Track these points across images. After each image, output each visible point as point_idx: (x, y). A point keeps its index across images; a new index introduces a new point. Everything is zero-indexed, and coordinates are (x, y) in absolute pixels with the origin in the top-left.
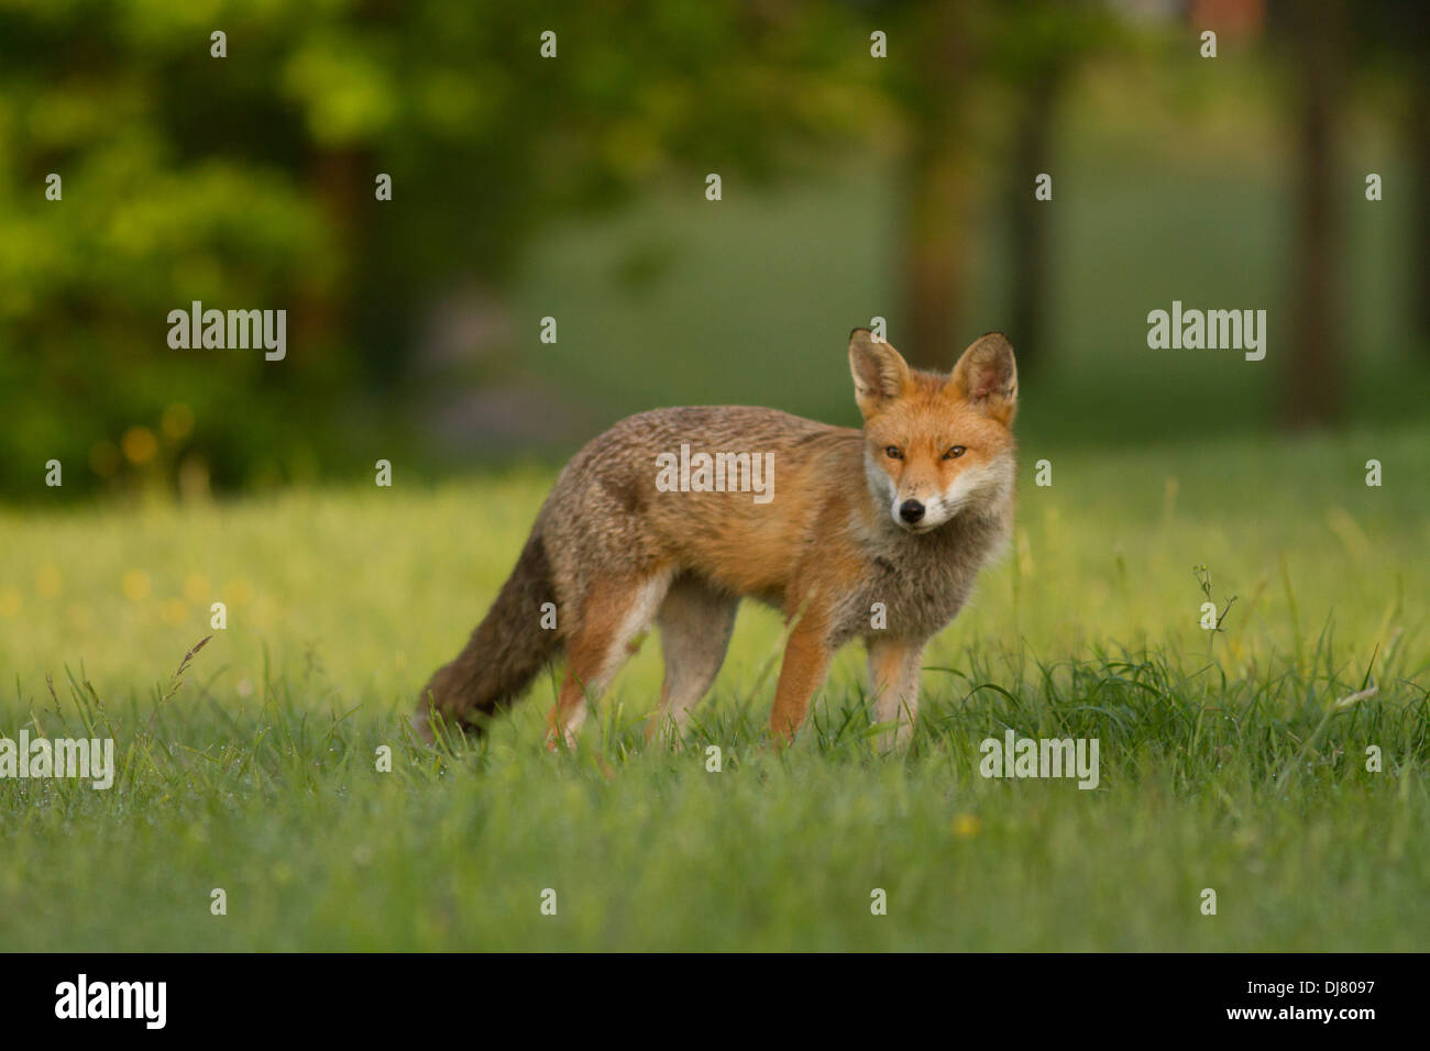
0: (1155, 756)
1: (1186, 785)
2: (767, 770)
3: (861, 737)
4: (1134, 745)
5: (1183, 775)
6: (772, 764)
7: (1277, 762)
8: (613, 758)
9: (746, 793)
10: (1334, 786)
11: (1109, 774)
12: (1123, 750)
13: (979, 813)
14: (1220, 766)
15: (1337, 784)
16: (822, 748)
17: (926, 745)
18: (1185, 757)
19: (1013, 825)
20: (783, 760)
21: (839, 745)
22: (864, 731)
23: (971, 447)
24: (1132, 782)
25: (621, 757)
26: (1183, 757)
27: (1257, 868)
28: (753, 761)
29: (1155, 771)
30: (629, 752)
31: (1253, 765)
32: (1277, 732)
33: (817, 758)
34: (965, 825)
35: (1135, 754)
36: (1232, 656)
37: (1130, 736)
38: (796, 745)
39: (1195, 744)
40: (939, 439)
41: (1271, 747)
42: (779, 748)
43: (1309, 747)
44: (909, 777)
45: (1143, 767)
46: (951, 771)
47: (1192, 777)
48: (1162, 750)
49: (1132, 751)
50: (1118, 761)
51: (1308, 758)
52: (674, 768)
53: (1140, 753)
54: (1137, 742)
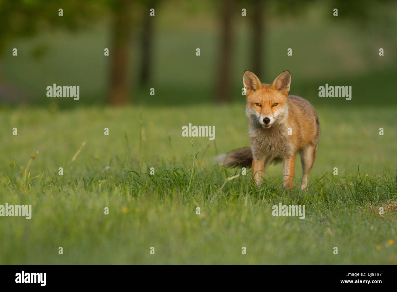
0: (177, 192)
1: (186, 200)
2: (70, 193)
3: (96, 184)
4: (172, 189)
5: (185, 197)
6: (71, 191)
7: (211, 195)
8: (27, 188)
9: (63, 199)
10: (227, 202)
11: (164, 196)
12: (169, 190)
13: (128, 206)
14: (195, 195)
15: (227, 201)
16: (85, 187)
17: (114, 187)
18: (186, 192)
19: (138, 210)
20: (74, 190)
21: (90, 186)
22: (97, 183)
23: (279, 103)
24: (171, 199)
25: (29, 187)
26: (185, 192)
27: (205, 224)
28: (66, 190)
29: (177, 196)
30: (31, 187)
31: (204, 195)
32: (212, 186)
33: (83, 189)
34: (125, 210)
35: (172, 191)
36: (200, 165)
37: (171, 186)
38: (78, 186)
39: (189, 189)
40: (272, 101)
41: (210, 190)
42: (73, 187)
43: (220, 190)
44: (109, 196)
45: (174, 195)
46: (121, 194)
47: (187, 198)
48: (180, 190)
49: (171, 190)
50: (167, 193)
51: (220, 194)
52: (44, 191)
53: (173, 191)
54: (172, 188)
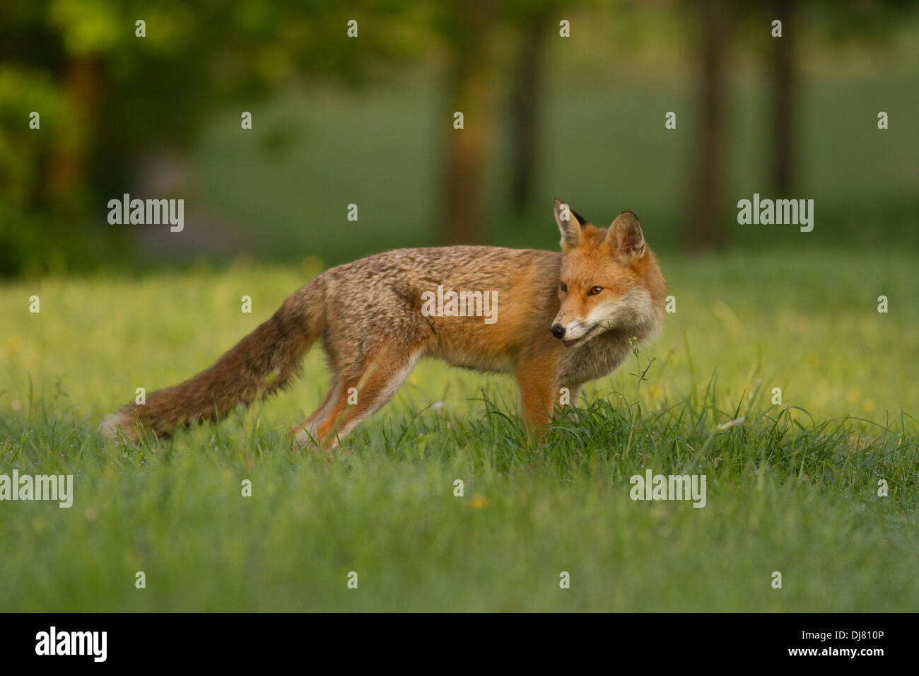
0: (601, 458)
1: (620, 479)
2: (352, 464)
3: (413, 444)
4: (588, 452)
5: (619, 472)
6: (355, 461)
7: (679, 465)
8: (254, 455)
9: (337, 478)
10: (715, 481)
11: (571, 470)
12: (581, 455)
13: (488, 494)
14: (642, 466)
15: (718, 479)
16: (388, 451)
17: (454, 450)
18: (620, 460)
19: (509, 502)
20: (362, 458)
21: (399, 448)
22: (415, 440)
23: (606, 288)
24: (586, 476)
25: (258, 453)
26: (619, 460)
27: (665, 532)
28: (343, 459)
29: (601, 469)
30: (263, 451)
31: (663, 466)
32: (680, 444)
33: (384, 456)
34: (479, 502)
35: (589, 458)
36: (651, 395)
37: (586, 446)
38: (372, 448)
39: (628, 451)
40: (586, 281)
41: (676, 455)
42: (360, 450)
43: (700, 454)
44: (443, 470)
45: (594, 466)
46: (470, 466)
47: (625, 474)
48: (606, 455)
49: (586, 456)
50: (577, 463)
51: (698, 463)
52: (293, 462)
53: (591, 457)
54: (589, 450)
